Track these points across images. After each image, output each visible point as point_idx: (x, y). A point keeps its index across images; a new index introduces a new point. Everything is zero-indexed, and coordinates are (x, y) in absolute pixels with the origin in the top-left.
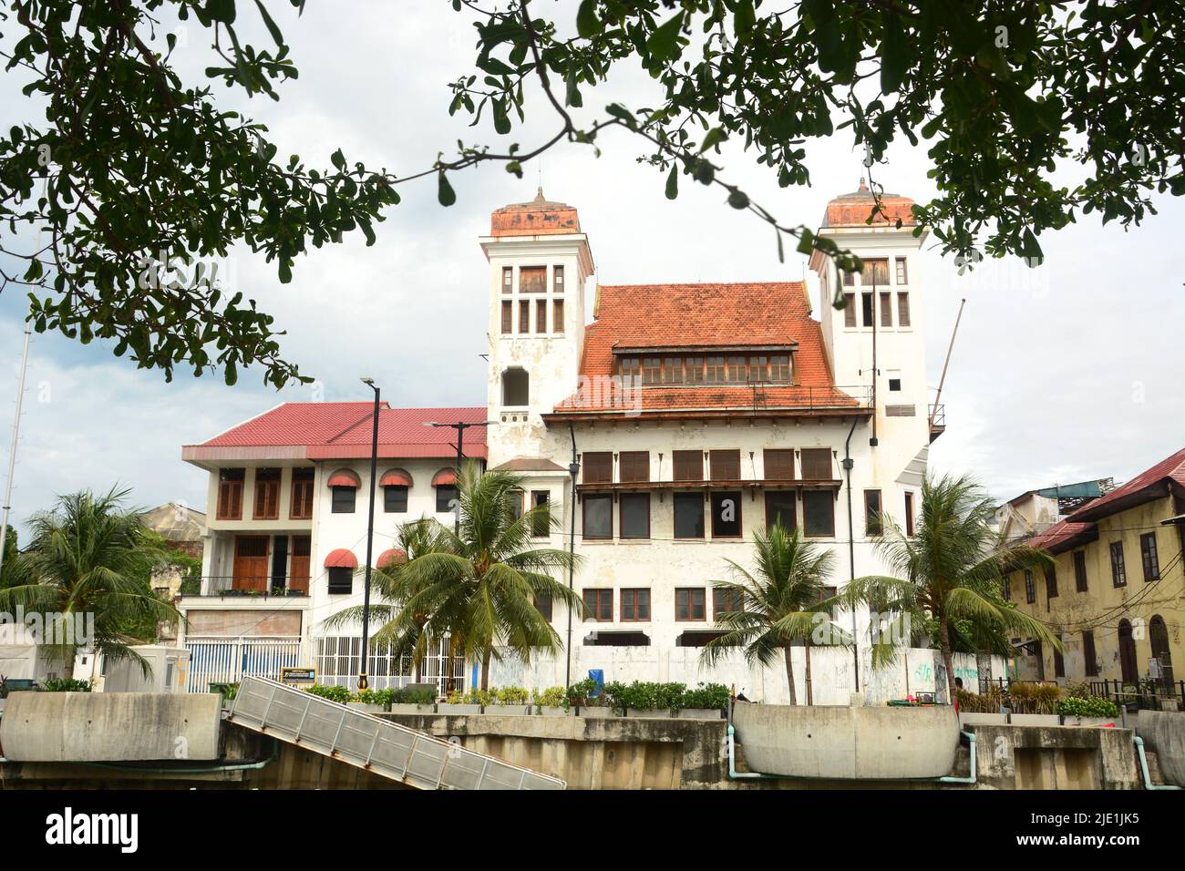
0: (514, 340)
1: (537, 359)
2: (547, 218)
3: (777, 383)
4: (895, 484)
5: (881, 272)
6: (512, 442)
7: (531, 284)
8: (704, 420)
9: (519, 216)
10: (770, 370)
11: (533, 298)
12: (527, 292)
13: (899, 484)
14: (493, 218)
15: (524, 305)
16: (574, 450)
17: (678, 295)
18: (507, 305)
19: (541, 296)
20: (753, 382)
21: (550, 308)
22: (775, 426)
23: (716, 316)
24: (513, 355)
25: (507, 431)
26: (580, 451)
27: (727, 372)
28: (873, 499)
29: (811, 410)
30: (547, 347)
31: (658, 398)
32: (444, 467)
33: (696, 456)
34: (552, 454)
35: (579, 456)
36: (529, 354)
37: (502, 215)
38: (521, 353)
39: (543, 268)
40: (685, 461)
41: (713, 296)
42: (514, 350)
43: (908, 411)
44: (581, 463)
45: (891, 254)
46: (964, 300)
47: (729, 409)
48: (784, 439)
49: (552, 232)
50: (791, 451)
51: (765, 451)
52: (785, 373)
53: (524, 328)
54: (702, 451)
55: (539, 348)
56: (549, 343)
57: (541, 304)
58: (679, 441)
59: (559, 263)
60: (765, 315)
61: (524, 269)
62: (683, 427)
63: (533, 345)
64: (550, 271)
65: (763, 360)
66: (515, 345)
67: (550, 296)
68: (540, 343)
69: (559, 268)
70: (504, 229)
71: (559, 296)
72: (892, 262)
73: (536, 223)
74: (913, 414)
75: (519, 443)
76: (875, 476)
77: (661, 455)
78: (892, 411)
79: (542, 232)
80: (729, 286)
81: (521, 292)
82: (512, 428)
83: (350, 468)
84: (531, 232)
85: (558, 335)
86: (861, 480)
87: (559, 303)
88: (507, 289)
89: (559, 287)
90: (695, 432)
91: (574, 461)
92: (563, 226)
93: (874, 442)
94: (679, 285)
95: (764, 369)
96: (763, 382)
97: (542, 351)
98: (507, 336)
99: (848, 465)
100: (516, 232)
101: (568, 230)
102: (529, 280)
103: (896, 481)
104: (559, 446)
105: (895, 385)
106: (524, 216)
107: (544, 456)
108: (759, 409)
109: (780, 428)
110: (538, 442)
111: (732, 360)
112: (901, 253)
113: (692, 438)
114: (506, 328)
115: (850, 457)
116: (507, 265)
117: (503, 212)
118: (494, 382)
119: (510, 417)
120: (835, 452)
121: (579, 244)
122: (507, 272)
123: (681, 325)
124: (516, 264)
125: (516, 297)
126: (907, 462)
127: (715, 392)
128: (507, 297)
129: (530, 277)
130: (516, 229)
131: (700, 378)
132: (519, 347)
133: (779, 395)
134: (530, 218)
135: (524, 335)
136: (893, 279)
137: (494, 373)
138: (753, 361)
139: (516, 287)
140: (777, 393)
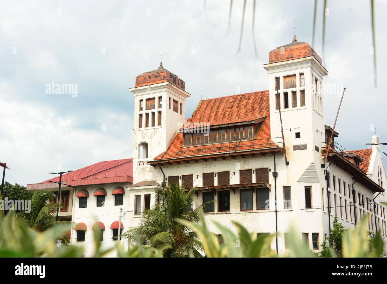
0: (143, 131)
1: (151, 138)
2: (156, 77)
3: (247, 139)
4: (298, 183)
5: (294, 81)
6: (142, 174)
7: (150, 106)
8: (214, 159)
9: (145, 77)
10: (244, 134)
11: (150, 112)
12: (149, 109)
13: (300, 183)
14: (136, 79)
15: (147, 115)
16: (164, 176)
17: (232, 100)
18: (141, 115)
19: (153, 111)
20: (237, 140)
21: (156, 115)
22: (243, 159)
23: (242, 109)
24: (142, 137)
25: (140, 170)
26: (167, 176)
27: (226, 136)
28: (287, 191)
29: (253, 151)
30: (155, 132)
31: (195, 151)
32: (118, 186)
33: (211, 175)
34: (157, 178)
35: (166, 178)
36: (148, 136)
37: (139, 78)
38: (145, 136)
39: (154, 99)
40: (208, 177)
41: (246, 99)
42: (143, 135)
43: (303, 147)
44: (167, 181)
45: (297, 72)
46: (345, 89)
47: (221, 153)
48: (248, 165)
49: (157, 82)
50: (251, 170)
51: (240, 171)
52: (251, 134)
53: (147, 126)
54: (214, 173)
55: (152, 133)
56: (156, 131)
57: (153, 114)
58: (205, 169)
59: (160, 96)
60: (262, 106)
61: (147, 100)
62: (206, 163)
63: (150, 132)
64: (157, 100)
65: (242, 129)
66: (143, 132)
67: (156, 110)
68: (152, 131)
69: (160, 98)
70: (140, 84)
71: (160, 110)
72: (298, 76)
73: (151, 80)
74: (306, 149)
75: (144, 174)
76: (288, 180)
77: (198, 176)
78: (296, 148)
79: (154, 83)
80: (255, 94)
81: (146, 109)
82: (142, 168)
83: (85, 189)
84: (150, 84)
85: (159, 127)
86: (282, 182)
87: (160, 113)
88: (141, 109)
89: (160, 106)
90: (212, 164)
91: (164, 181)
92: (162, 79)
93: (287, 163)
94: (234, 96)
95: (242, 133)
96: (241, 139)
97: (153, 134)
98: (141, 129)
99: (275, 175)
100: (144, 84)
101: (164, 81)
102: (150, 104)
103: (298, 181)
104: (159, 175)
105: (298, 135)
106: (147, 77)
107: (154, 179)
108: (233, 152)
109: (247, 160)
110: (151, 173)
111: (229, 130)
112: (301, 71)
113: (210, 167)
114: (140, 126)
115: (277, 171)
116: (141, 99)
117: (140, 76)
118: (136, 149)
119: (141, 164)
120: (270, 169)
121: (167, 87)
122: (142, 102)
123: (225, 115)
124: (144, 98)
125: (144, 112)
126: (302, 172)
127: (220, 146)
128: (141, 112)
129: (150, 103)
130: (145, 83)
131: (215, 140)
132: (145, 133)
133: (245, 145)
134: (150, 77)
135: (147, 128)
136: (298, 84)
137: (136, 146)
138: (238, 130)
139: (144, 108)
140: (245, 144)
